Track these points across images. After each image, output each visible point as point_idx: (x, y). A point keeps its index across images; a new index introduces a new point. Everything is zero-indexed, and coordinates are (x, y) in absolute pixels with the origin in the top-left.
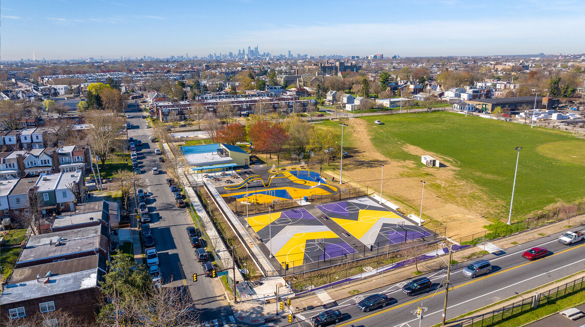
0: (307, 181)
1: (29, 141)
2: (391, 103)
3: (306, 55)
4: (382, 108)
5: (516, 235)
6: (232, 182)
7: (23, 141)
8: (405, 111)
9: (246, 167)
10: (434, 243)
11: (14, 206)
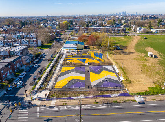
0: (96, 57)
1: (32, 36)
2: (156, 31)
3: (142, 14)
4: (152, 33)
5: (159, 95)
6: (72, 54)
7: (31, 37)
8: (160, 34)
9: (83, 49)
10: (119, 90)
11: (5, 55)
